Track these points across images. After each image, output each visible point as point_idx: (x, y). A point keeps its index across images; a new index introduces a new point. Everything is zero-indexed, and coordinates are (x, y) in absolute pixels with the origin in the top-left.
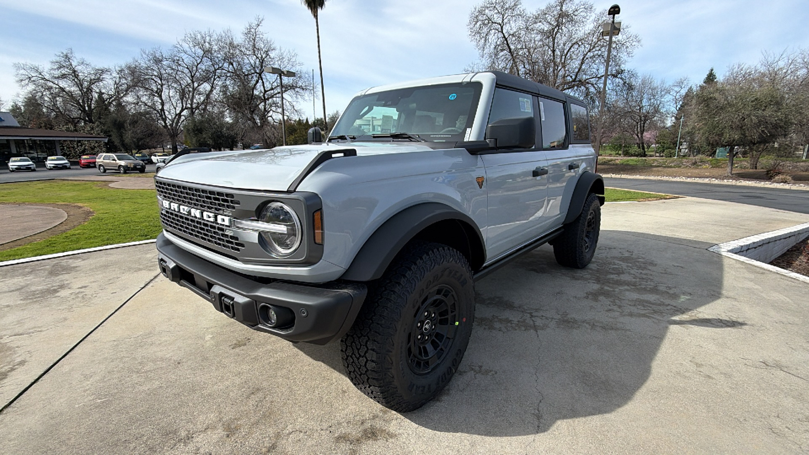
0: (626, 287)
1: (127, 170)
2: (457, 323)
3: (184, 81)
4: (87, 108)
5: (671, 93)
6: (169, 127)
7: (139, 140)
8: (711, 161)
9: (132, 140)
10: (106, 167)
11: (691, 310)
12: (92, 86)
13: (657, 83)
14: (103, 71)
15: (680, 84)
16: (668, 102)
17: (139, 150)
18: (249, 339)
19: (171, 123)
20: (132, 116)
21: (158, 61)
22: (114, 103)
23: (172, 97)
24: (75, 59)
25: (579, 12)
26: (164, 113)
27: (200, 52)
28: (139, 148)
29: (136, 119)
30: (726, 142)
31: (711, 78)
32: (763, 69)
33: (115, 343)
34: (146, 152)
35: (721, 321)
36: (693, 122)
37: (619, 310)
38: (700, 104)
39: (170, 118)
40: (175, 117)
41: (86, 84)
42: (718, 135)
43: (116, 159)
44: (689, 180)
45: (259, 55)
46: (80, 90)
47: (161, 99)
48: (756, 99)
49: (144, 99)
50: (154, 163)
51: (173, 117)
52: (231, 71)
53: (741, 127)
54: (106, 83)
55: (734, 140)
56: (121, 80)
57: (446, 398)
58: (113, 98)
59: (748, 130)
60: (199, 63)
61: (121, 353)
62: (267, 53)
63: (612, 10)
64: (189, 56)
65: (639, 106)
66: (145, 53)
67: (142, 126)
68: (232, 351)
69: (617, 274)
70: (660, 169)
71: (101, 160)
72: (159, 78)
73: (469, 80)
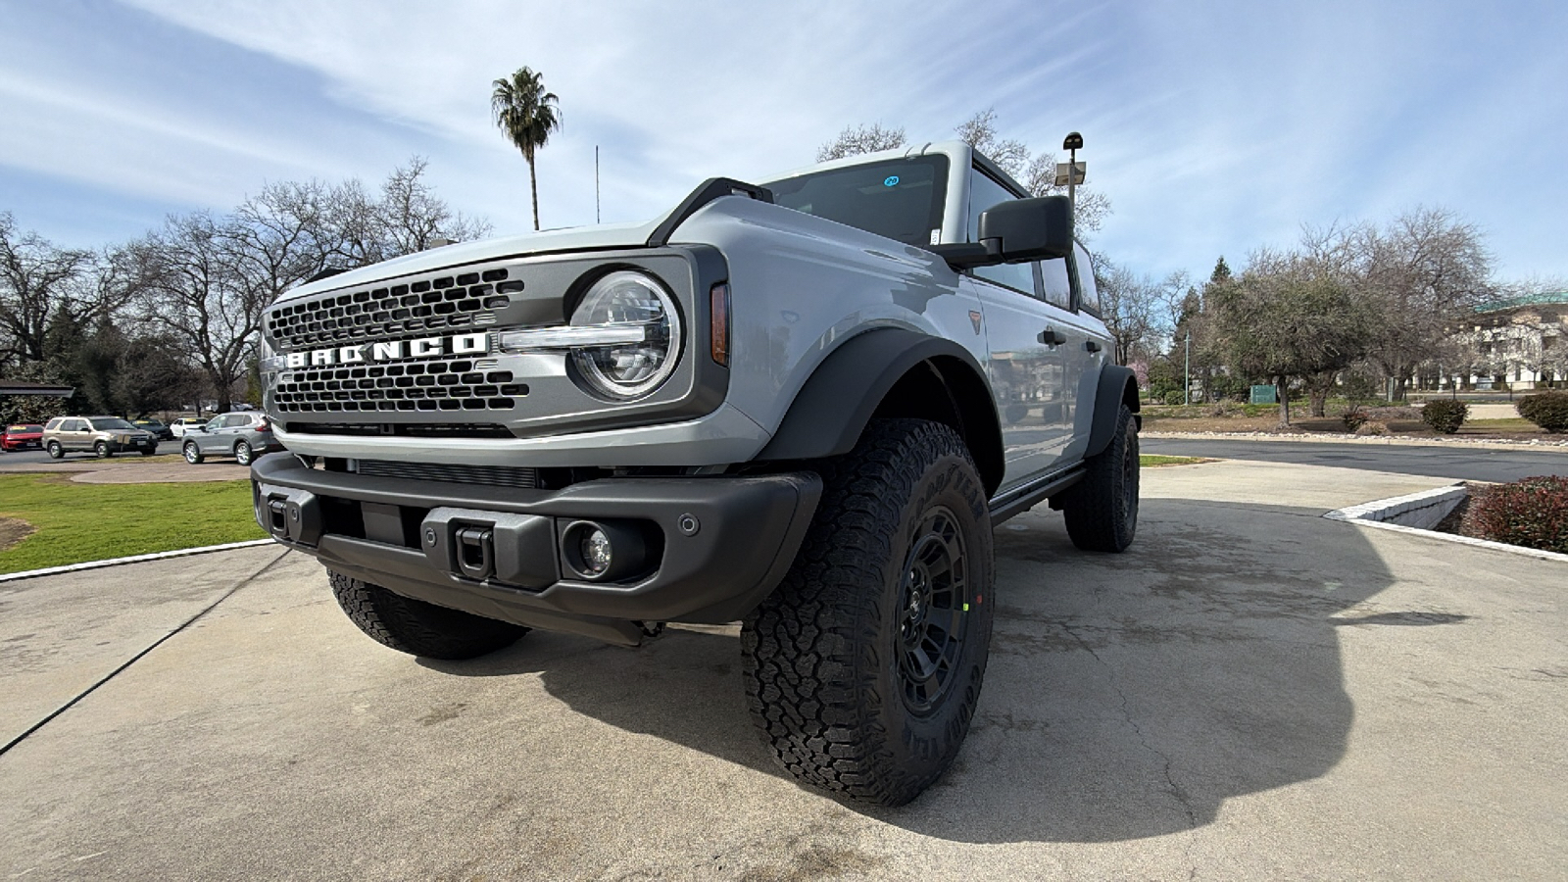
0: (1218, 575)
1: (114, 450)
2: (966, 607)
3: (256, 275)
4: (31, 331)
5: (1163, 297)
6: (216, 365)
7: (144, 392)
8: (1245, 409)
9: (130, 392)
10: (64, 447)
11: (1355, 602)
12: (49, 286)
13: (1137, 280)
14: (77, 257)
15: (1175, 282)
16: (1159, 311)
17: (145, 413)
18: (462, 705)
19: (220, 356)
20: (133, 343)
21: (201, 237)
22: (94, 319)
23: (226, 306)
24: (15, 233)
25: (1003, 157)
26: (207, 337)
27: (294, 222)
28: (144, 408)
29: (141, 352)
30: (1272, 369)
31: (1221, 271)
32: (1304, 253)
33: (116, 736)
34: (160, 416)
35: (1420, 615)
36: (1212, 337)
37: (1227, 609)
38: (1221, 305)
39: (219, 347)
40: (231, 345)
41: (34, 282)
42: (1258, 357)
43: (92, 428)
44: (1220, 436)
45: (415, 227)
46: (22, 295)
47: (203, 310)
48: (1308, 298)
49: (164, 311)
50: (175, 438)
51: (227, 345)
52: (355, 254)
53: (1292, 343)
54: (83, 280)
55: (1284, 366)
56: (116, 274)
57: (962, 777)
58: (95, 310)
59: (1304, 347)
60: (291, 242)
61: (135, 754)
62: (431, 223)
63: (1070, 141)
64: (270, 229)
65: (1113, 318)
66: (175, 222)
67: (154, 364)
68: (426, 730)
69: (1189, 557)
70: (1168, 421)
71: (56, 430)
72: (202, 269)
73: (919, 152)
